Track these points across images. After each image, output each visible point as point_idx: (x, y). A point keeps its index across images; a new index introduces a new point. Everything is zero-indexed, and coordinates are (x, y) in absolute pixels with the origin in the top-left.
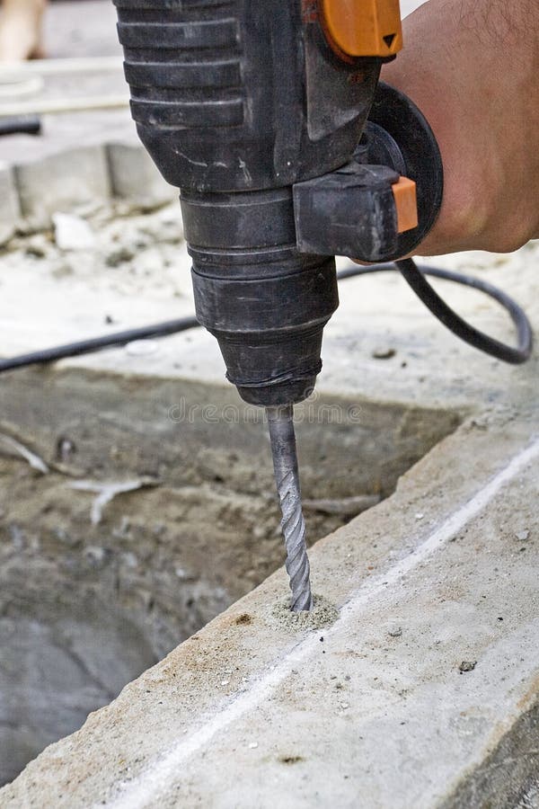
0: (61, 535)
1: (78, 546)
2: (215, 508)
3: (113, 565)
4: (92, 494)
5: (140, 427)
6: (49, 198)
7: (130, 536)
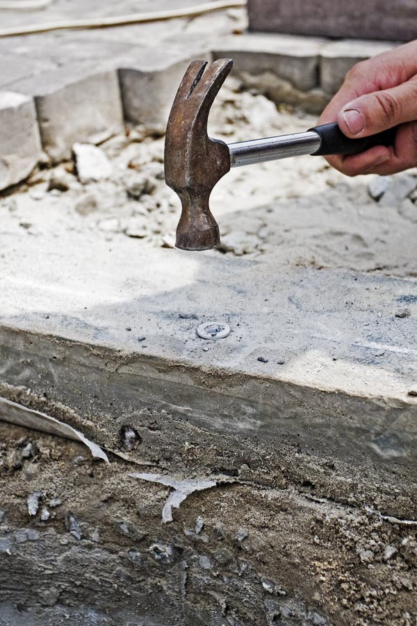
0: (124, 528)
1: (144, 541)
3: (184, 564)
5: (217, 423)
6: (69, 129)
7: (205, 538)
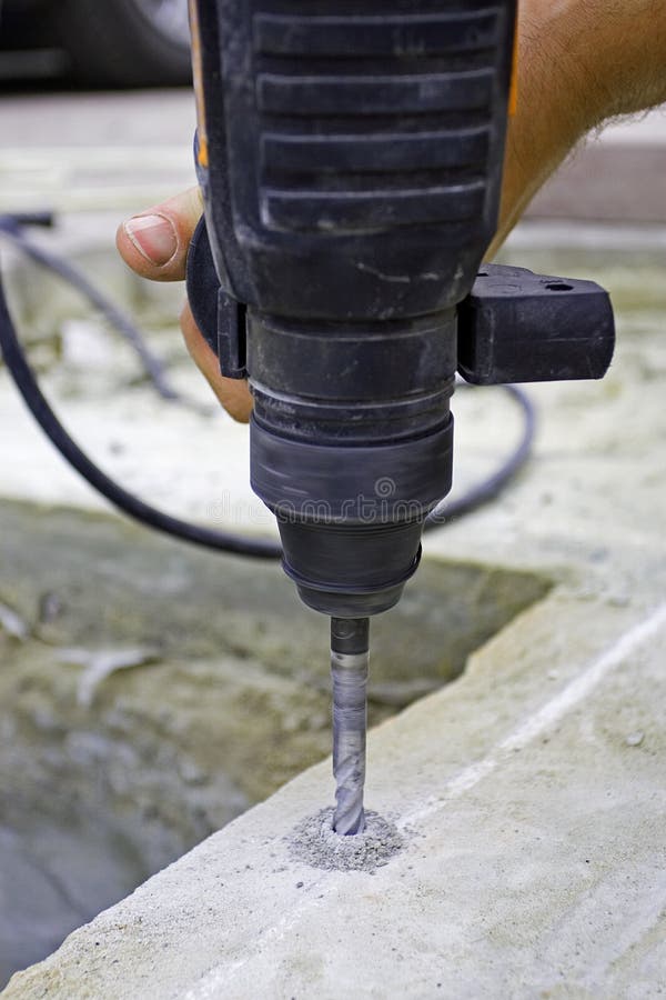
2: (235, 691)
4: (80, 667)
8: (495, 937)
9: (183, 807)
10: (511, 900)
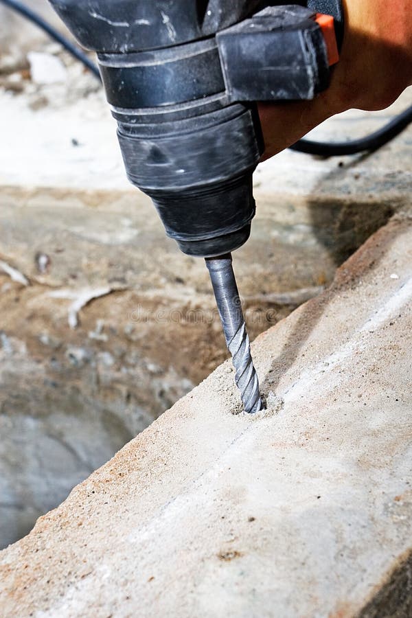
0: (44, 339)
1: (60, 348)
2: (177, 307)
3: (93, 365)
4: (68, 301)
5: (105, 238)
7: (105, 337)
8: (362, 464)
9: (150, 392)
10: (371, 437)
